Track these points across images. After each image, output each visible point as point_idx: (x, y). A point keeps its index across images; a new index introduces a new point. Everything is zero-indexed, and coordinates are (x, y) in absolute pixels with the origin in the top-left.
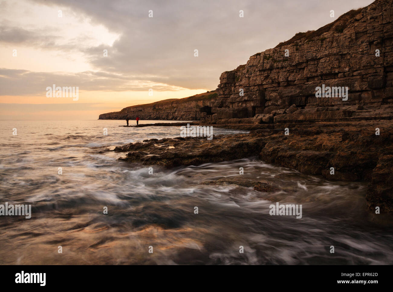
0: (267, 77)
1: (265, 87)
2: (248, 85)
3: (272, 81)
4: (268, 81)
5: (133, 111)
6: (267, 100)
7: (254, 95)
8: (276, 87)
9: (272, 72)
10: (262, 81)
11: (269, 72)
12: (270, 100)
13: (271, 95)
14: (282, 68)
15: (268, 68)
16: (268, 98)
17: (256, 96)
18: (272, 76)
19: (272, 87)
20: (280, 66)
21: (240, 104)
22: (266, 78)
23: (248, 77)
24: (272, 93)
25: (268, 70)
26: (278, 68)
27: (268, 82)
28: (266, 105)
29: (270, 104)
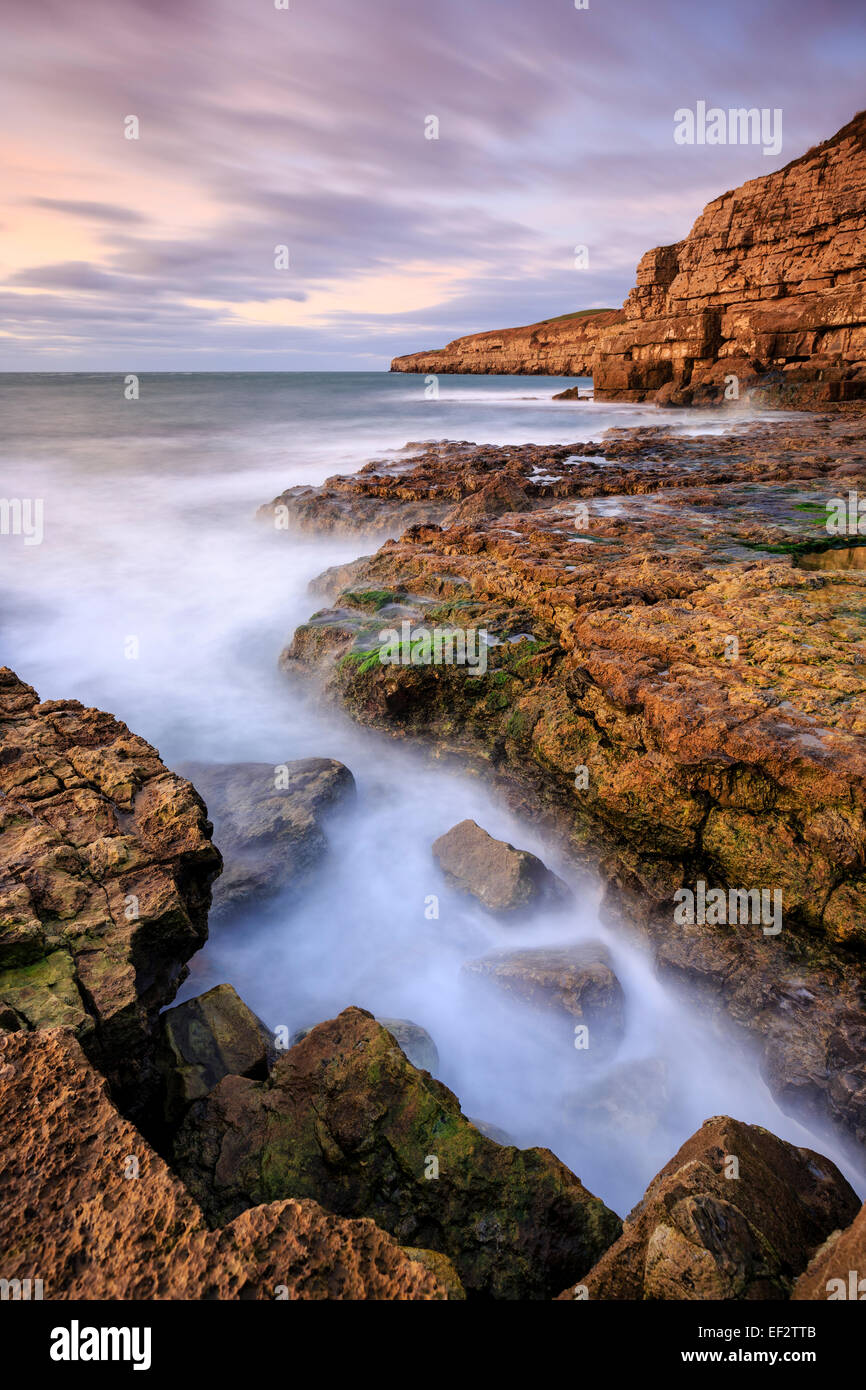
0: (733, 270)
1: (724, 302)
2: (685, 296)
3: (746, 281)
4: (734, 283)
5: (478, 350)
6: (724, 340)
7: (690, 324)
8: (754, 301)
9: (749, 254)
10: (717, 283)
11: (743, 253)
12: (732, 339)
13: (737, 324)
14: (776, 241)
15: (736, 244)
16: (725, 333)
17: (696, 330)
18: (746, 265)
19: (744, 302)
20: (770, 237)
21: (657, 349)
22: (731, 273)
23: (689, 270)
24: (739, 318)
25: (740, 247)
26: (765, 242)
27: (736, 285)
28: (721, 353)
29: (731, 351)
